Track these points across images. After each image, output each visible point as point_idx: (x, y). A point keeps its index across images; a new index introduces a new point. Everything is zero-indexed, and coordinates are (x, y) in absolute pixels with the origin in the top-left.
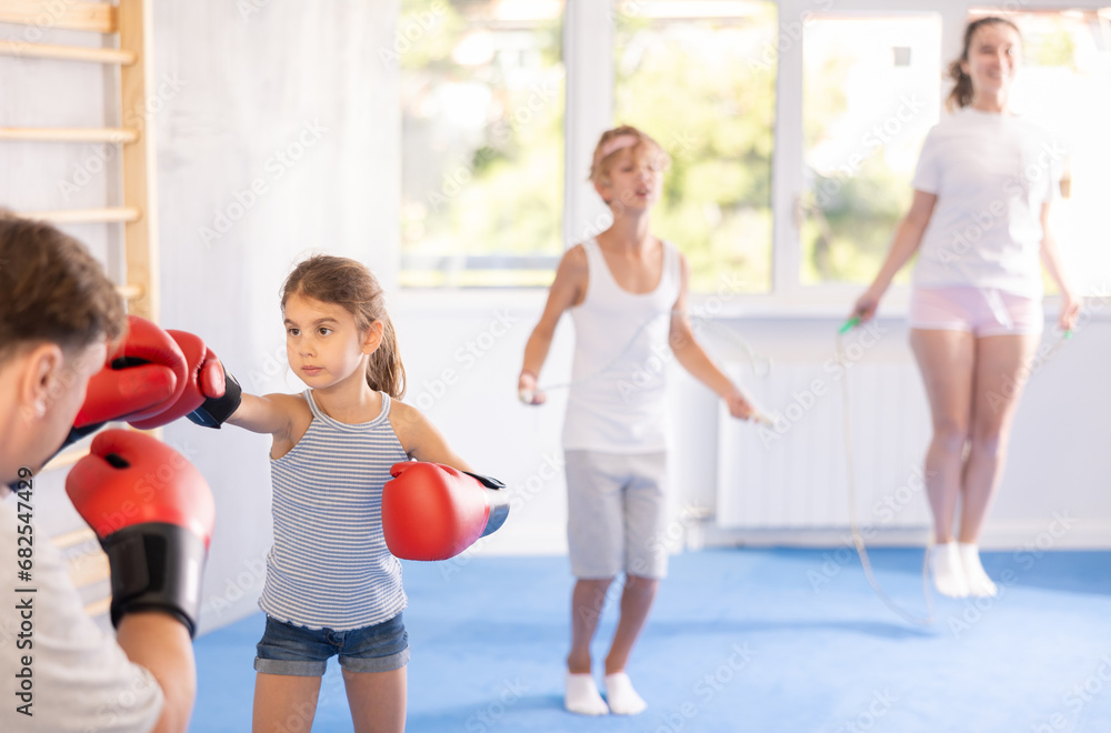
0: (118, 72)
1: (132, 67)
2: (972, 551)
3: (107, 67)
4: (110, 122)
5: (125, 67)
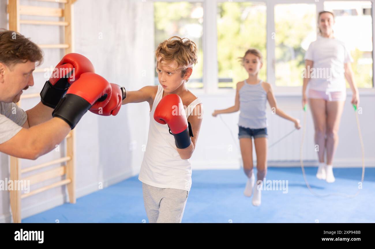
0: (64, 28)
1: (68, 26)
2: (330, 168)
3: (61, 27)
4: (61, 42)
5: (66, 27)
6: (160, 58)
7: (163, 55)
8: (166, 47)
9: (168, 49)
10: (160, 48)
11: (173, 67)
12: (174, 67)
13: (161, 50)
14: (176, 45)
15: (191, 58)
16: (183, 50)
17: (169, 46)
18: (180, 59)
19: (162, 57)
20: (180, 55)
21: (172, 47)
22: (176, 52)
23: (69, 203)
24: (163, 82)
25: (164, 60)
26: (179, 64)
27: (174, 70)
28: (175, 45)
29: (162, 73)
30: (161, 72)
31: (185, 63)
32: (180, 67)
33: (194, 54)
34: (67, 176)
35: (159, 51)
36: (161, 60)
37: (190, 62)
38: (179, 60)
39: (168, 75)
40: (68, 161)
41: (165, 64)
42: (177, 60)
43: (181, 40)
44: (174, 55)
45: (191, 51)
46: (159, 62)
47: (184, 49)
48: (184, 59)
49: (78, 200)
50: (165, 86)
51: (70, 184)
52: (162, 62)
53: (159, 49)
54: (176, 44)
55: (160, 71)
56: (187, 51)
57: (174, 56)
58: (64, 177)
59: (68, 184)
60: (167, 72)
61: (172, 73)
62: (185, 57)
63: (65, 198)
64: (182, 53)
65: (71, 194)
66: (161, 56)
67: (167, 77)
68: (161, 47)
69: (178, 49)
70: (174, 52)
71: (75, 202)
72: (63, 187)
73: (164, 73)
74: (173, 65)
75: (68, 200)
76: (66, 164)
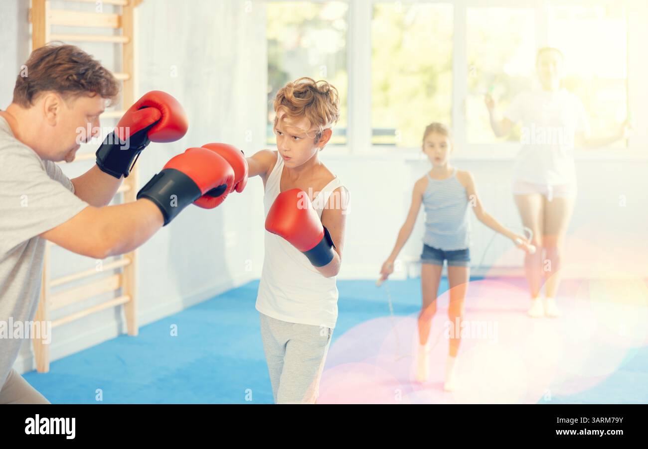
0: (121, 46)
1: (128, 44)
3: (116, 45)
4: (117, 70)
5: (124, 44)
6: (282, 113)
7: (286, 109)
8: (292, 97)
9: (295, 100)
10: (282, 97)
11: (302, 129)
12: (305, 129)
13: (283, 100)
14: (308, 93)
15: (331, 114)
16: (319, 101)
17: (298, 94)
18: (315, 116)
19: (284, 111)
20: (314, 110)
21: (301, 95)
22: (309, 104)
23: (126, 335)
24: (286, 151)
25: (289, 116)
26: (312, 124)
27: (305, 133)
28: (306, 92)
29: (283, 137)
30: (282, 134)
31: (322, 121)
32: (314, 129)
33: (336, 107)
34: (124, 290)
35: (280, 101)
36: (284, 116)
37: (329, 120)
38: (313, 117)
39: (294, 141)
40: (126, 267)
41: (291, 124)
42: (309, 116)
43: (315, 83)
44: (305, 108)
45: (331, 102)
46: (279, 120)
47: (321, 99)
48: (320, 116)
49: (141, 329)
50: (287, 157)
51: (129, 304)
52: (285, 120)
53: (281, 99)
54: (308, 91)
55: (280, 133)
56: (325, 102)
57: (305, 111)
58: (118, 293)
59: (125, 304)
60: (293, 136)
61: (300, 138)
62: (323, 112)
63: (120, 326)
64: (316, 106)
65: (130, 320)
66: (282, 109)
67: (292, 143)
68: (283, 94)
69: (311, 99)
70: (306, 104)
71: (136, 333)
72: (118, 309)
73: (286, 138)
74: (303, 126)
75: (125, 330)
76: (122, 271)
